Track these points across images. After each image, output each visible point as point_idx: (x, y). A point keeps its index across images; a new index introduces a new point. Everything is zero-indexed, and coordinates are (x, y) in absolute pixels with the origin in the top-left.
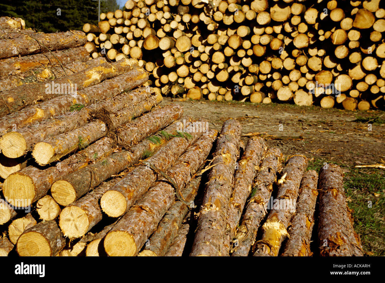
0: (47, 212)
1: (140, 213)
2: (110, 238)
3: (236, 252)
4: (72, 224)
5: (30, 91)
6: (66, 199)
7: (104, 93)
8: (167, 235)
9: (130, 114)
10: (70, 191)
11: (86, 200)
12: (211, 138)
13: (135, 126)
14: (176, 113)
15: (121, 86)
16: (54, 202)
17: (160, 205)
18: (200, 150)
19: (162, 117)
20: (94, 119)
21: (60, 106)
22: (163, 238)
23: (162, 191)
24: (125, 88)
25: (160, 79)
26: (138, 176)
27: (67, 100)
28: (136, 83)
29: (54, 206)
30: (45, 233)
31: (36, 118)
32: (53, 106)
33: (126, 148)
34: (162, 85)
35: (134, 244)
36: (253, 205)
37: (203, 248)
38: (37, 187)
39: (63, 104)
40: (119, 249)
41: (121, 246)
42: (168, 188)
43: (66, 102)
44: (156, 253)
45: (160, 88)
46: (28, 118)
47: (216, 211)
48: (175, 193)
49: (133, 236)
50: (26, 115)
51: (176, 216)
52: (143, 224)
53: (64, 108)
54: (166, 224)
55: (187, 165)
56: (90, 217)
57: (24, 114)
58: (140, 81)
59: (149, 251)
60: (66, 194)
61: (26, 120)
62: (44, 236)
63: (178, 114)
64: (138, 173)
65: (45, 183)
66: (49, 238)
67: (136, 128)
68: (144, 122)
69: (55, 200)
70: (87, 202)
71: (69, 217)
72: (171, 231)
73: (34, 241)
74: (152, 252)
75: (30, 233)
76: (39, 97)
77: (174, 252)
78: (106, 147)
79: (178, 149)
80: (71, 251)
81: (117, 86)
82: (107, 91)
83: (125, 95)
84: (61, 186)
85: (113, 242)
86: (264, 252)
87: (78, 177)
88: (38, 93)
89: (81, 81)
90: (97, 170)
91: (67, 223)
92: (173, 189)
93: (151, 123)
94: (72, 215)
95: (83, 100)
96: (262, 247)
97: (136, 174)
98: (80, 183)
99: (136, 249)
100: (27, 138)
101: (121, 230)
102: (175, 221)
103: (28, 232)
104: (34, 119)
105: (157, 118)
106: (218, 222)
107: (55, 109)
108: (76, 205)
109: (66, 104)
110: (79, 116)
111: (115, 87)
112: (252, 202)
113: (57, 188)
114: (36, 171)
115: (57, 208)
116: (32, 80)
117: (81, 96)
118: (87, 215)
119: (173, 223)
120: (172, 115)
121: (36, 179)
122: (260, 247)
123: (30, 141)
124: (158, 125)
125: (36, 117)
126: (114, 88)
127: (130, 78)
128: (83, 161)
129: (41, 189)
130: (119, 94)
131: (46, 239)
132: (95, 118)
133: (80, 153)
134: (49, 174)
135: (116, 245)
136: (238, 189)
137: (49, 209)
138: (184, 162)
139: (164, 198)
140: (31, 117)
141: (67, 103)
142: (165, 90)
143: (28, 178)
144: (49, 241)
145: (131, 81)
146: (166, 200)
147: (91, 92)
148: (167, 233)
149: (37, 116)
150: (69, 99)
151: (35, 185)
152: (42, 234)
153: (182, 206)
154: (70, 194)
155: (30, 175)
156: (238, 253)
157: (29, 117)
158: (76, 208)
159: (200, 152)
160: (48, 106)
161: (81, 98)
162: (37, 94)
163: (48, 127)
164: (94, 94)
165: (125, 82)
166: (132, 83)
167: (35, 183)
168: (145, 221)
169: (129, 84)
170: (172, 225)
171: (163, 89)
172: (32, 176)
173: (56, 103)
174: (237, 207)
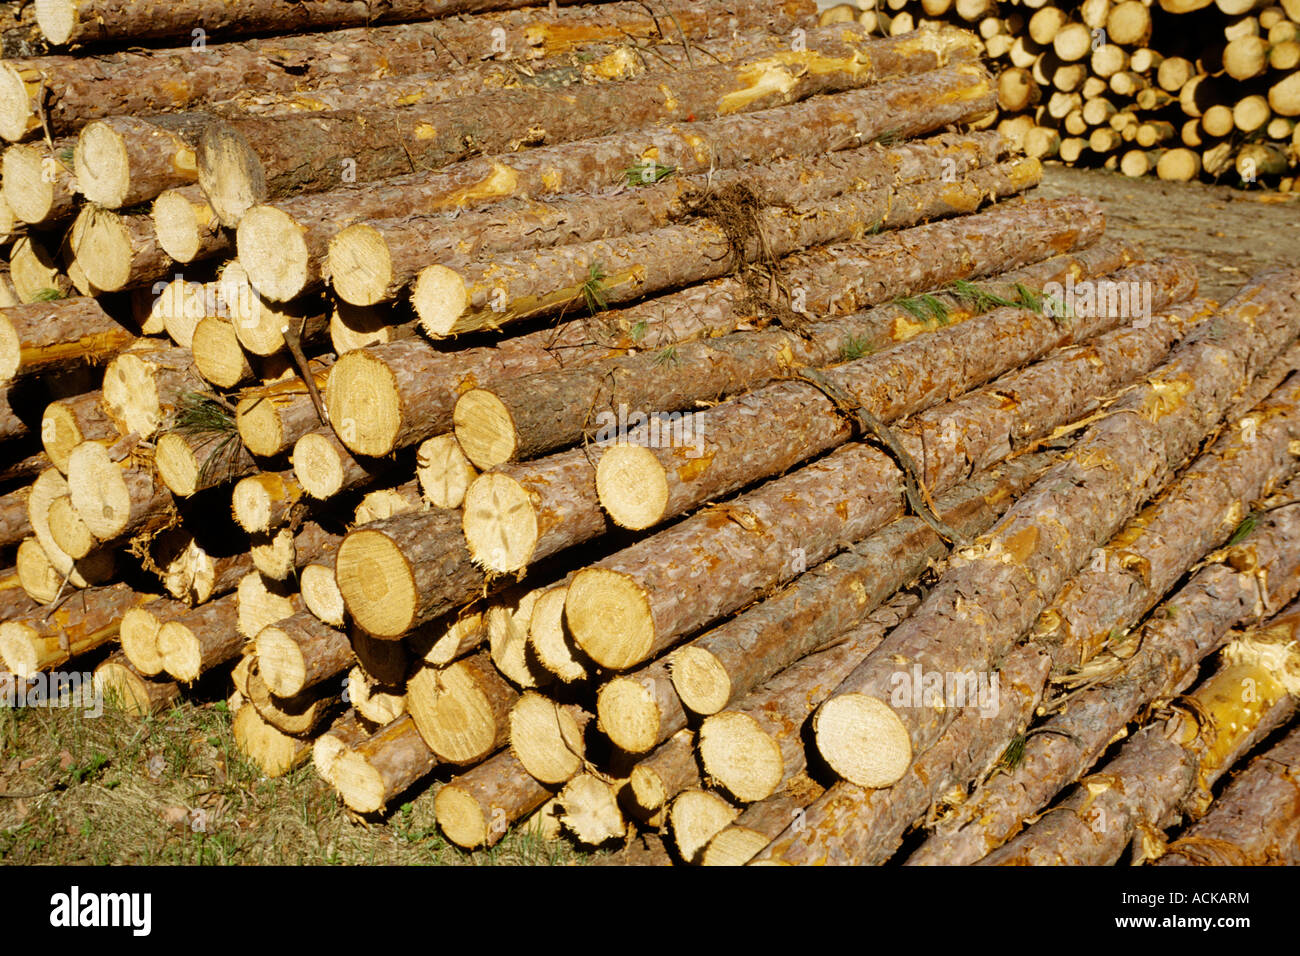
0: (442, 482)
1: (717, 528)
2: (584, 587)
3: (1063, 717)
4: (493, 529)
5: (501, 111)
6: (488, 449)
7: (782, 137)
8: (800, 614)
9: (860, 213)
10: (501, 426)
11: (556, 462)
12: (1172, 324)
13: (864, 255)
14: (1065, 228)
15: (864, 118)
16: (459, 454)
17: (811, 518)
18: (1095, 362)
19: (996, 235)
20: (688, 217)
21: (588, 164)
22: (778, 620)
23: (847, 473)
24: (880, 129)
25: (1201, 119)
26: (753, 413)
27: (622, 149)
28: (938, 114)
29: (459, 468)
30: (406, 542)
31: (484, 195)
32: (559, 164)
33: (785, 322)
34: (1208, 141)
35: (649, 620)
36: (1215, 571)
37: (876, 674)
38: (407, 402)
39: (600, 159)
40: (605, 628)
41: (612, 620)
42: (876, 467)
43: (616, 154)
44: (726, 661)
45: (1199, 150)
46: (452, 192)
47: (1000, 566)
48: (903, 488)
49: (649, 593)
50: (451, 181)
51: (876, 561)
52: (706, 564)
53: (602, 171)
54: (819, 579)
55: (1004, 405)
56: (545, 517)
57: (445, 178)
58: (958, 109)
59: (704, 650)
60: (491, 434)
61: (445, 195)
62: (400, 549)
63: (1077, 233)
64: (759, 403)
65: (443, 394)
66: (414, 557)
67: (864, 263)
68: (909, 245)
69: (462, 449)
70: (556, 468)
71: (487, 504)
72: (826, 604)
73: (377, 560)
74: (711, 656)
75: (368, 533)
76: (532, 131)
77: (811, 673)
78: (713, 312)
79: (991, 346)
80: (514, 613)
81: (849, 118)
82: (797, 130)
83: (872, 150)
84: (478, 407)
85: (590, 603)
86: (1166, 736)
87: (547, 387)
88: (532, 119)
89: (711, 92)
90: (628, 376)
91: (482, 522)
92: (899, 473)
93: (939, 251)
94: (496, 501)
95: (688, 153)
96: (1167, 718)
97: (752, 404)
98: (542, 407)
99: (651, 635)
100: (399, 247)
101: (614, 568)
102: (863, 577)
103: (364, 531)
104: (472, 195)
105: (971, 237)
106: (989, 601)
107: (565, 171)
108: (510, 473)
109: (612, 162)
110: (635, 202)
111: (838, 122)
112: (1214, 563)
113: (470, 412)
114: (420, 352)
115: (466, 474)
116: (560, 82)
117: (684, 139)
118: (536, 507)
119: (848, 580)
120: (1044, 232)
121: (410, 377)
122: (1162, 717)
123: (410, 258)
124: (965, 261)
125: (483, 191)
126: (830, 124)
127: (913, 96)
128: (606, 344)
129: (423, 408)
130: (851, 146)
131: (406, 559)
132: (695, 213)
133: (601, 319)
134: (466, 368)
135: (598, 615)
136: (1172, 509)
137: (446, 472)
138: (999, 393)
139: (843, 497)
140: (464, 189)
141: (618, 159)
142: (1213, 159)
143: (384, 369)
144: (412, 567)
145: (915, 106)
146: (849, 504)
147: (732, 130)
148: (803, 610)
149: (488, 189)
150: (632, 145)
151: (401, 394)
152: (395, 542)
153: (919, 533)
154: (499, 435)
155: (389, 362)
156: (1069, 720)
157: (456, 188)
158: (508, 480)
159: (1092, 367)
160: (540, 161)
161: (678, 147)
162: (526, 121)
163: (492, 222)
164: (741, 138)
165: (887, 109)
166: (915, 114)
167: (401, 387)
168: (721, 555)
169: (904, 114)
170: (839, 587)
171: (1208, 156)
172: (399, 366)
173: (576, 155)
174: (1131, 569)
